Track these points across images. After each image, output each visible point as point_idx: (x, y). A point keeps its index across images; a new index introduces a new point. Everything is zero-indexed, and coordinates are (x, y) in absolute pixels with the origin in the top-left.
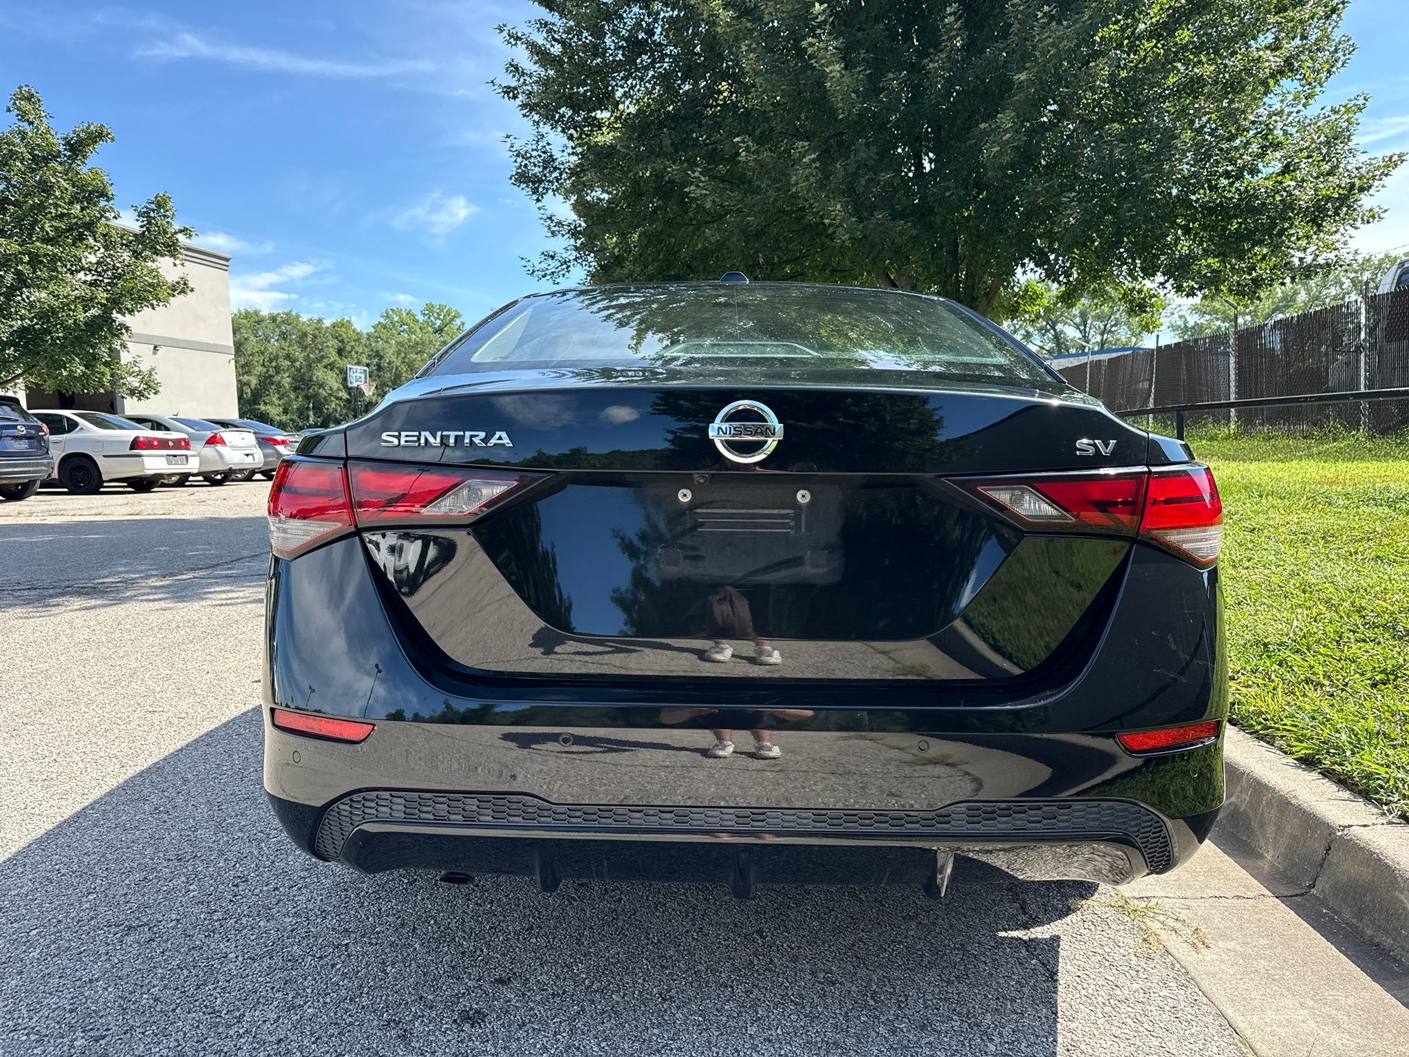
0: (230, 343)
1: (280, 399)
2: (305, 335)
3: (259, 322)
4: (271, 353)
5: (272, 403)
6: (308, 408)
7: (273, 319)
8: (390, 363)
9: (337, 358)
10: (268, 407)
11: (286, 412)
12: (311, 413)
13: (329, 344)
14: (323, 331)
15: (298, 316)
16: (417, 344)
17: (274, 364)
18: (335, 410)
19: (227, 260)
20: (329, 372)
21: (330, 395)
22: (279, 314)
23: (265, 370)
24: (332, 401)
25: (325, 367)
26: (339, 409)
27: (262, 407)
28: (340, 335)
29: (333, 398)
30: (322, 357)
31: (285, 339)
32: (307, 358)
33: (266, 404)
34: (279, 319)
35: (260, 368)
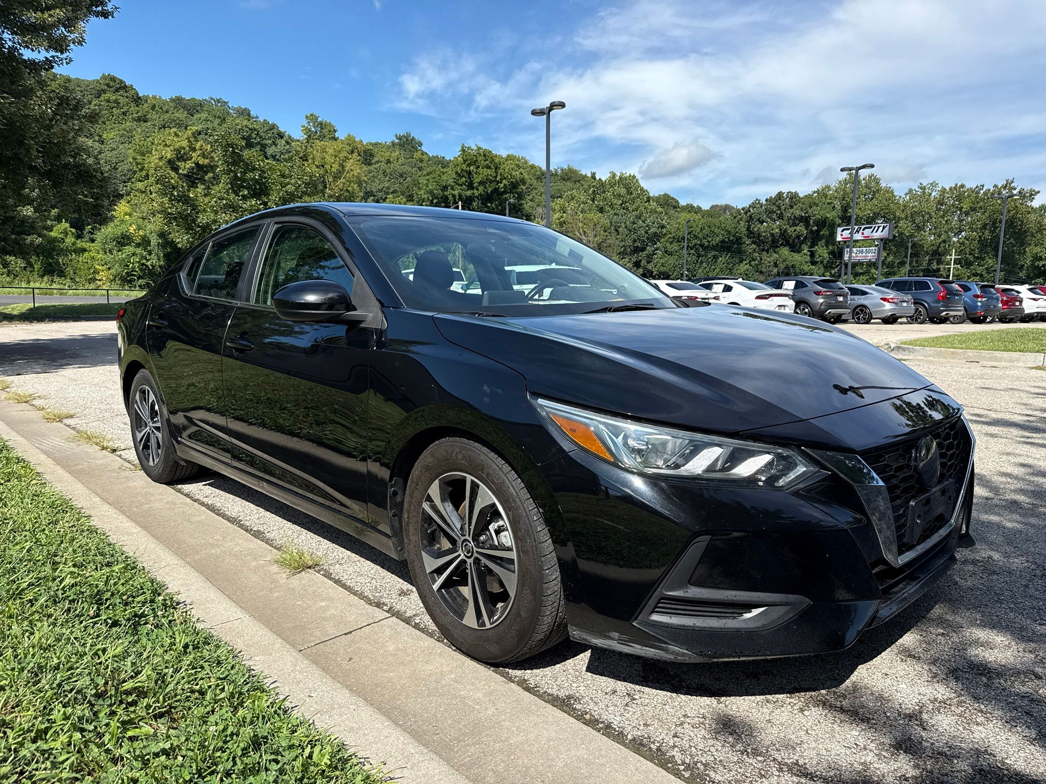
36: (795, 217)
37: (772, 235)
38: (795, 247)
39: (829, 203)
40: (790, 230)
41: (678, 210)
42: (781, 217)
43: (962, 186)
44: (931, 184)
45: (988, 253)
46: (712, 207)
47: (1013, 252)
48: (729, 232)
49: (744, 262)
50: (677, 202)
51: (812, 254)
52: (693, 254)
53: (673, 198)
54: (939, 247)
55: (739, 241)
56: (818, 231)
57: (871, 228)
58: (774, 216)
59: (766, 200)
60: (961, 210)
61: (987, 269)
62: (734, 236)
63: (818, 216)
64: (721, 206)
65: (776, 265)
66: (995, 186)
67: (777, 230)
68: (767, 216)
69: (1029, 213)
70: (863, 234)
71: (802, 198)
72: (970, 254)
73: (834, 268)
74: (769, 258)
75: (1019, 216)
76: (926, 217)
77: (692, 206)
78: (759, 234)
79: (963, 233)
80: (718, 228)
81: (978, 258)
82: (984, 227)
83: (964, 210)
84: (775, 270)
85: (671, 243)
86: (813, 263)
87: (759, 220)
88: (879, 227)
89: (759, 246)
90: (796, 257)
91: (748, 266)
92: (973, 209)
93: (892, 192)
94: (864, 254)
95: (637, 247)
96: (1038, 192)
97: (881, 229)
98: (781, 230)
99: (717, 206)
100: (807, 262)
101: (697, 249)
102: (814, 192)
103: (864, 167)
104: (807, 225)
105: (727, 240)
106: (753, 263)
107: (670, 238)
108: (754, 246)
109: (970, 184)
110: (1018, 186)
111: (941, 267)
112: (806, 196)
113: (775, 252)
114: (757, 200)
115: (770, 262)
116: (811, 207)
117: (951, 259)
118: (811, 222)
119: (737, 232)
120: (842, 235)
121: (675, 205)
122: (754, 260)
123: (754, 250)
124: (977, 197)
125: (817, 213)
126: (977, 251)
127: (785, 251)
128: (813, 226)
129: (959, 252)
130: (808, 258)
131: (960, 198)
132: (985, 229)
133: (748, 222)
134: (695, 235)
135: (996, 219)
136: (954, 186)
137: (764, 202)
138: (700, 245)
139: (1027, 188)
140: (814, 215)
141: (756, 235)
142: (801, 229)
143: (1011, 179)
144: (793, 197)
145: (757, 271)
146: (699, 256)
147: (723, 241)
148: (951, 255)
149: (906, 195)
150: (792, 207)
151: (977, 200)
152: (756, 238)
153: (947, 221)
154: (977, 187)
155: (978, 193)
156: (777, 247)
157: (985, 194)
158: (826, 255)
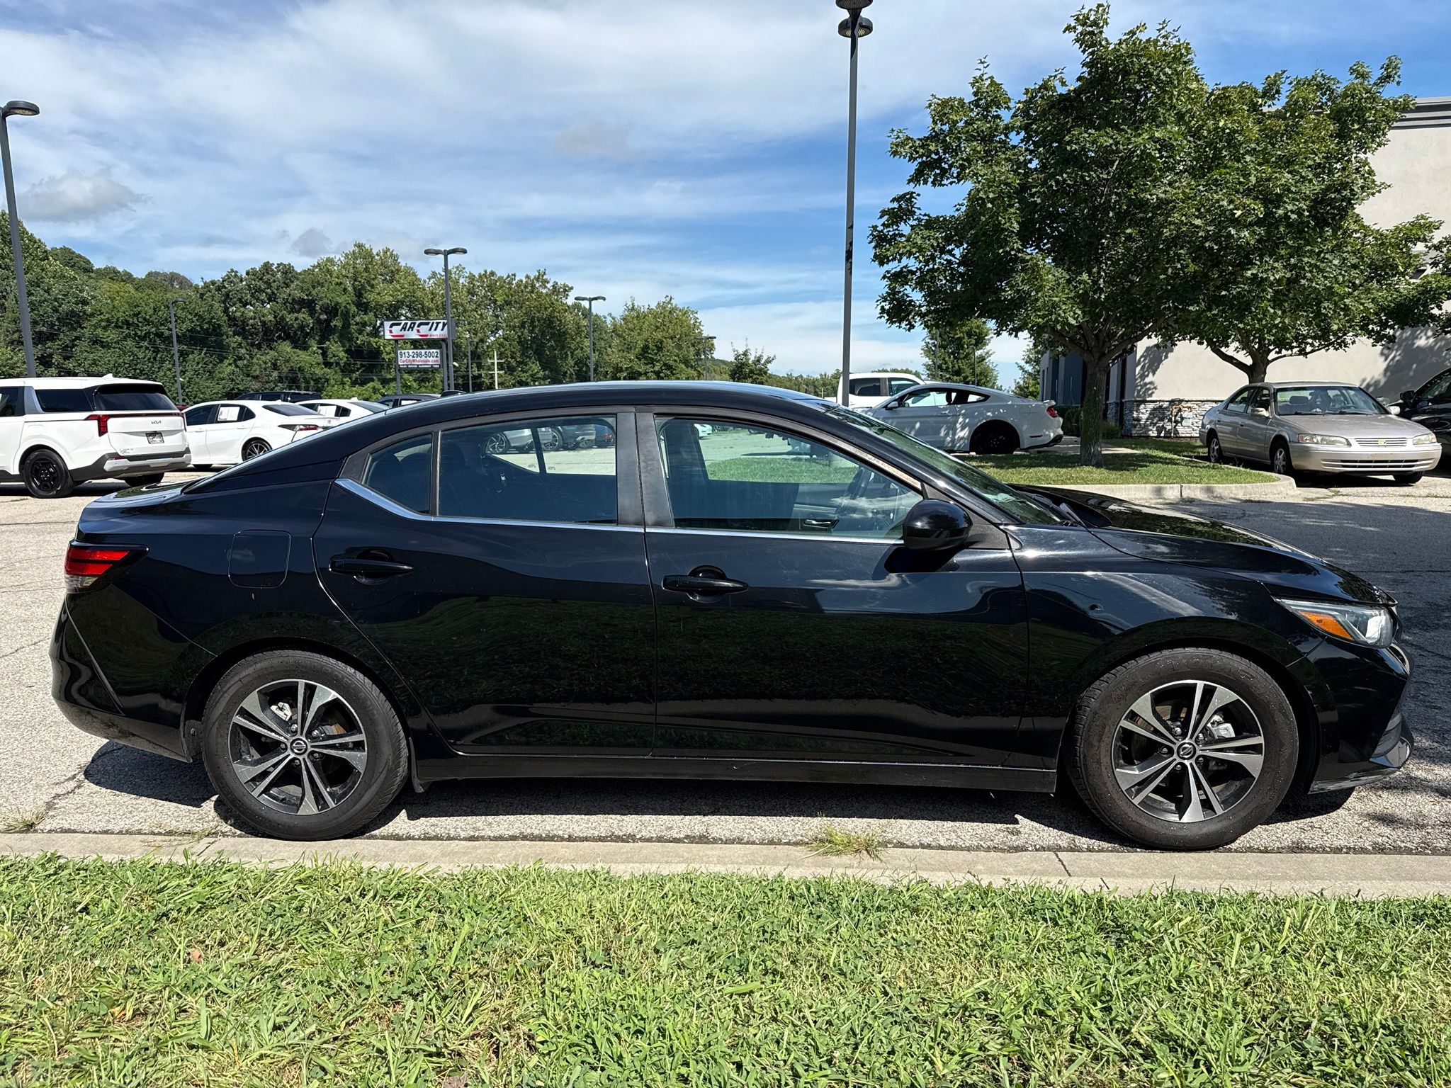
36: (294, 300)
37: (264, 323)
38: (299, 342)
39: (337, 284)
40: (290, 318)
41: (92, 275)
42: (272, 298)
43: (492, 274)
44: (457, 268)
45: (530, 358)
46: (150, 274)
47: (555, 357)
48: (201, 317)
49: (226, 362)
50: (88, 262)
51: (324, 354)
52: (147, 348)
53: (79, 256)
54: (476, 348)
55: (216, 331)
56: (328, 321)
57: (428, 324)
58: (263, 296)
59: (248, 273)
60: (495, 303)
61: (532, 376)
62: (209, 323)
63: (326, 301)
64: (165, 275)
65: (275, 366)
66: (527, 277)
67: (271, 318)
68: (252, 296)
69: (566, 311)
70: (418, 331)
71: (300, 274)
72: (512, 357)
73: (353, 372)
74: (264, 358)
75: (556, 314)
76: (460, 310)
77: (115, 272)
78: (243, 322)
79: (500, 332)
80: (183, 309)
81: (519, 363)
82: (523, 325)
83: (499, 303)
84: (275, 374)
85: (105, 328)
86: (328, 364)
87: (240, 300)
88: (438, 323)
89: (245, 338)
90: (303, 355)
91: (233, 367)
92: (508, 303)
93: (414, 274)
94: (423, 358)
95: (41, 332)
96: (572, 288)
97: (440, 326)
98: (275, 317)
99: (157, 274)
100: (318, 364)
101: (151, 340)
102: (314, 267)
103: (454, 251)
104: (312, 312)
105: (198, 328)
106: (240, 363)
107: (102, 320)
108: (239, 339)
109: (502, 273)
110: (553, 278)
111: (483, 373)
112: (305, 271)
113: (271, 349)
114: (232, 271)
115: (265, 363)
116: (314, 287)
117: (493, 364)
118: (318, 307)
119: (213, 318)
120: (391, 332)
121: (87, 269)
122: (240, 358)
123: (240, 344)
124: (510, 288)
125: (325, 296)
126: (518, 354)
127: (286, 347)
128: (320, 314)
129: (501, 356)
130: (320, 358)
131: (491, 288)
132: (524, 328)
133: (224, 302)
134: (145, 319)
135: (533, 317)
136: (483, 272)
137: (244, 275)
138: (156, 335)
139: (561, 282)
140: (321, 299)
141: (240, 323)
142: (303, 316)
143: (542, 270)
144: (287, 270)
145: (248, 376)
146: (156, 351)
147: (192, 330)
148: (492, 358)
149: (429, 279)
150: (287, 286)
151: (511, 293)
152: (241, 327)
153: (481, 315)
154: (508, 276)
155: (510, 283)
156: (273, 341)
157: (518, 285)
158: (342, 354)
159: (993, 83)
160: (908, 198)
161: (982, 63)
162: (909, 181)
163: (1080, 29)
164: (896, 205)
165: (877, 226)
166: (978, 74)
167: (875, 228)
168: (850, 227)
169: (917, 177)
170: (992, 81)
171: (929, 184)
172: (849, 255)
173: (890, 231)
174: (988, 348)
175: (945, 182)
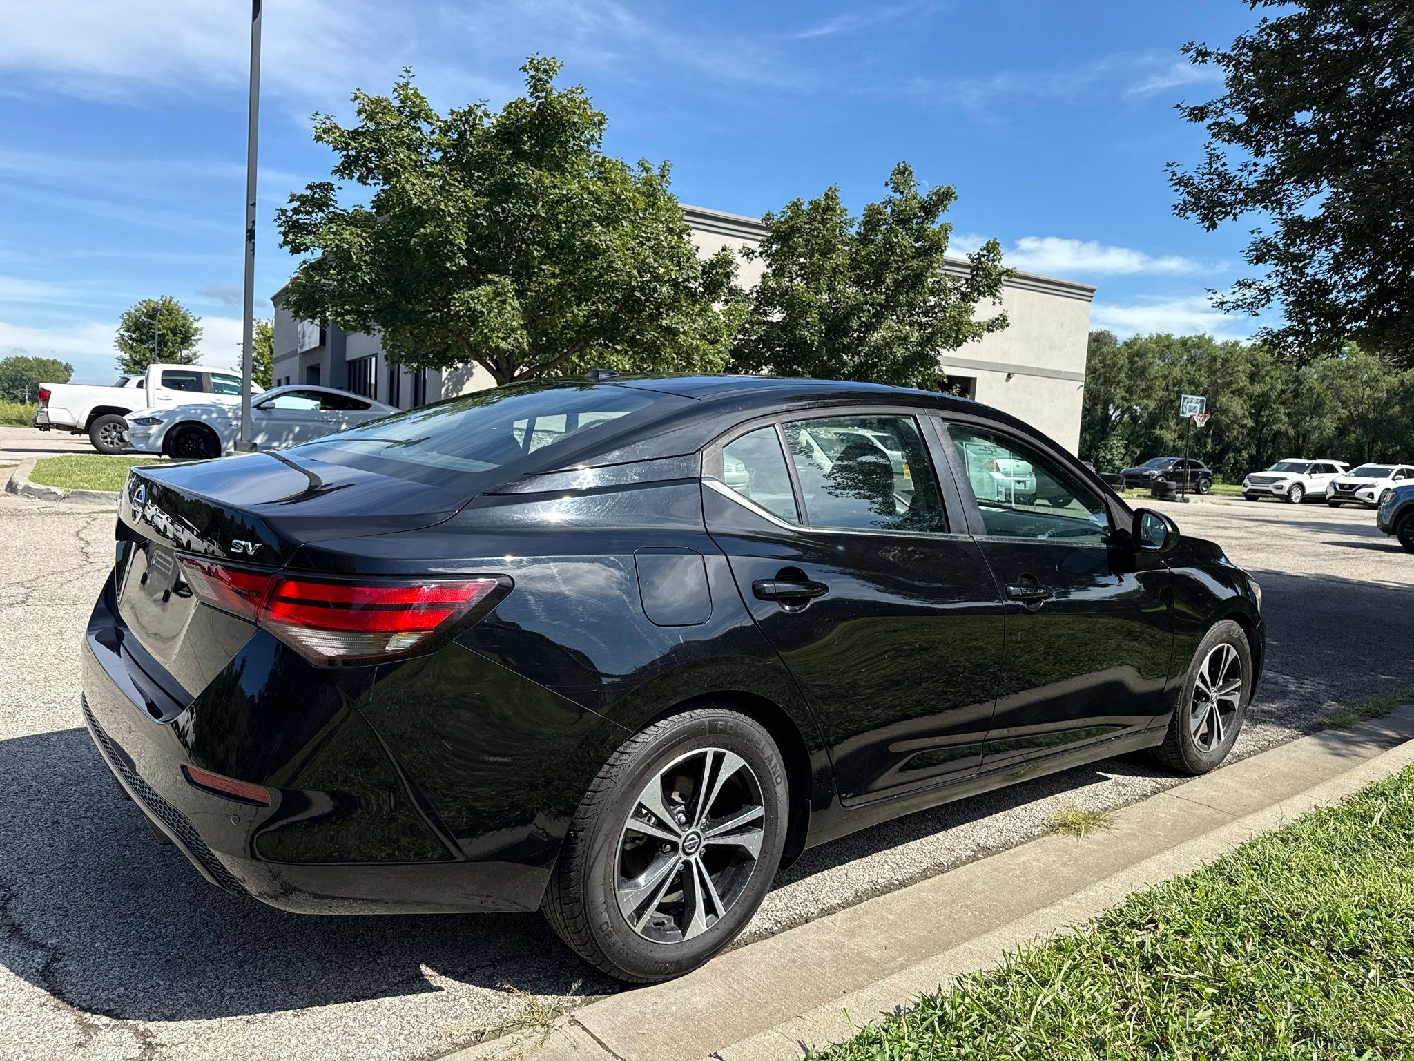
0: (1083, 371)
1: (1177, 424)
2: (1214, 359)
3: (1167, 347)
4: (1175, 378)
5: (1168, 428)
6: (1207, 435)
7: (1184, 342)
8: (1310, 388)
9: (1248, 384)
10: (1164, 431)
11: (1181, 437)
12: (1210, 440)
13: (1241, 368)
14: (1236, 356)
15: (1211, 340)
16: (1349, 368)
17: (1176, 389)
18: (1236, 438)
19: (1092, 291)
20: (1236, 398)
21: (1233, 422)
22: (1191, 338)
23: (1166, 394)
24: (1234, 429)
25: (1233, 393)
26: (1241, 438)
27: (1158, 432)
28: (1256, 359)
29: (1235, 426)
30: (1232, 382)
31: (1193, 363)
32: (1213, 384)
33: (1162, 428)
34: (1190, 342)
35: (1160, 393)
159: (416, 94)
160: (327, 188)
161: (407, 71)
162: (335, 172)
163: (532, 73)
164: (309, 192)
165: (286, 211)
166: (402, 81)
167: (284, 212)
168: (252, 205)
169: (345, 169)
170: (415, 92)
171: (355, 179)
172: (251, 234)
173: (303, 218)
174: (195, 349)
175: (369, 181)
